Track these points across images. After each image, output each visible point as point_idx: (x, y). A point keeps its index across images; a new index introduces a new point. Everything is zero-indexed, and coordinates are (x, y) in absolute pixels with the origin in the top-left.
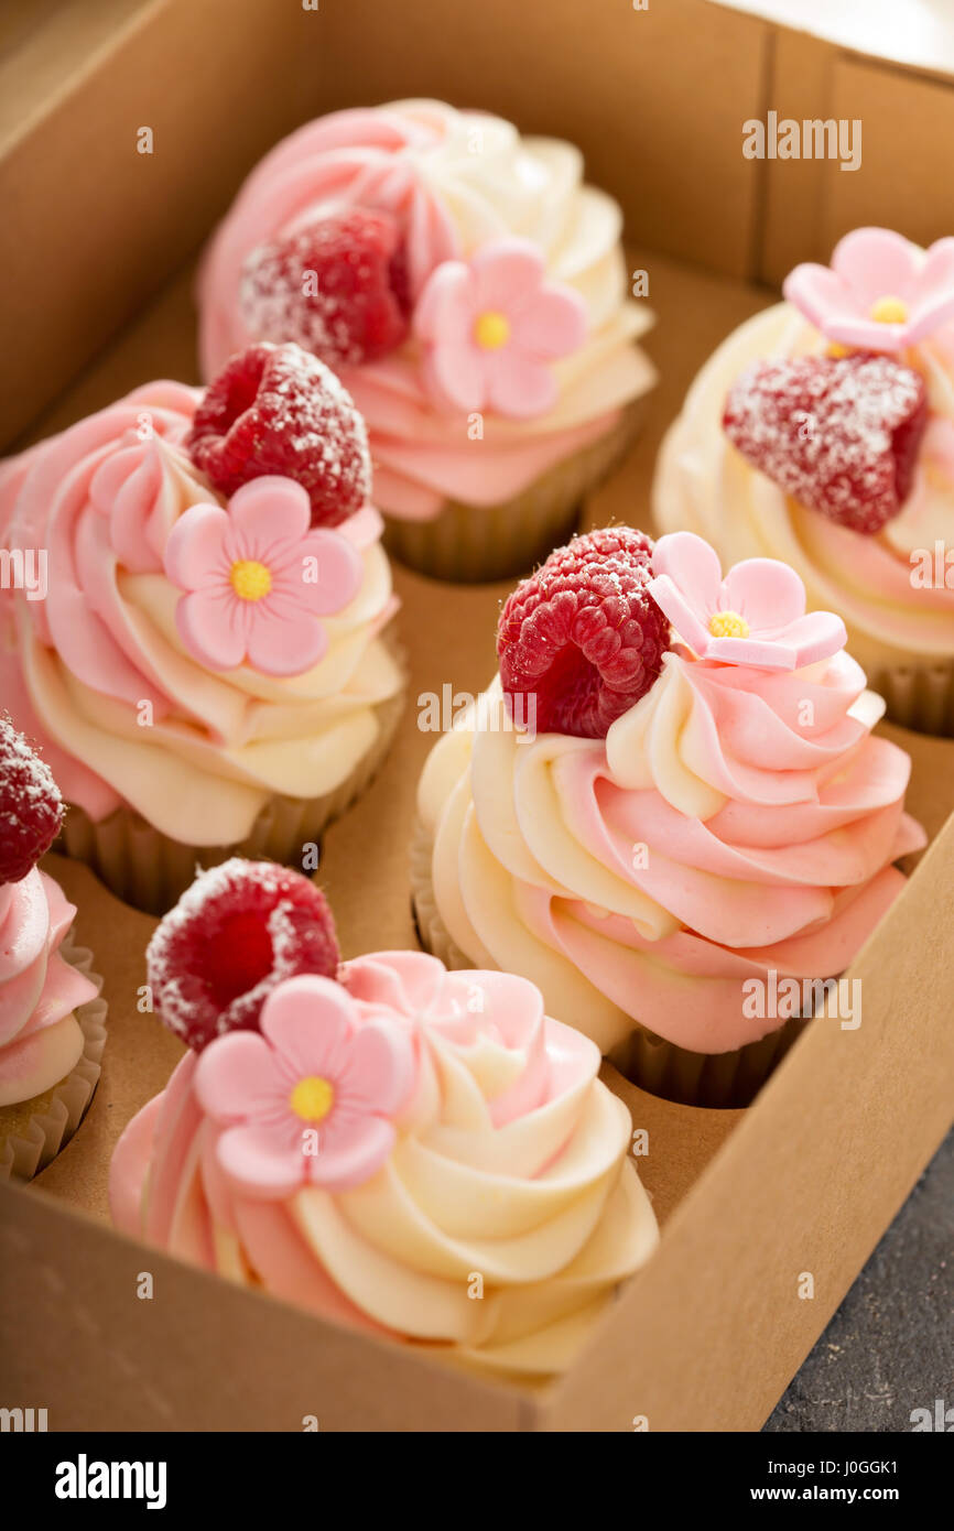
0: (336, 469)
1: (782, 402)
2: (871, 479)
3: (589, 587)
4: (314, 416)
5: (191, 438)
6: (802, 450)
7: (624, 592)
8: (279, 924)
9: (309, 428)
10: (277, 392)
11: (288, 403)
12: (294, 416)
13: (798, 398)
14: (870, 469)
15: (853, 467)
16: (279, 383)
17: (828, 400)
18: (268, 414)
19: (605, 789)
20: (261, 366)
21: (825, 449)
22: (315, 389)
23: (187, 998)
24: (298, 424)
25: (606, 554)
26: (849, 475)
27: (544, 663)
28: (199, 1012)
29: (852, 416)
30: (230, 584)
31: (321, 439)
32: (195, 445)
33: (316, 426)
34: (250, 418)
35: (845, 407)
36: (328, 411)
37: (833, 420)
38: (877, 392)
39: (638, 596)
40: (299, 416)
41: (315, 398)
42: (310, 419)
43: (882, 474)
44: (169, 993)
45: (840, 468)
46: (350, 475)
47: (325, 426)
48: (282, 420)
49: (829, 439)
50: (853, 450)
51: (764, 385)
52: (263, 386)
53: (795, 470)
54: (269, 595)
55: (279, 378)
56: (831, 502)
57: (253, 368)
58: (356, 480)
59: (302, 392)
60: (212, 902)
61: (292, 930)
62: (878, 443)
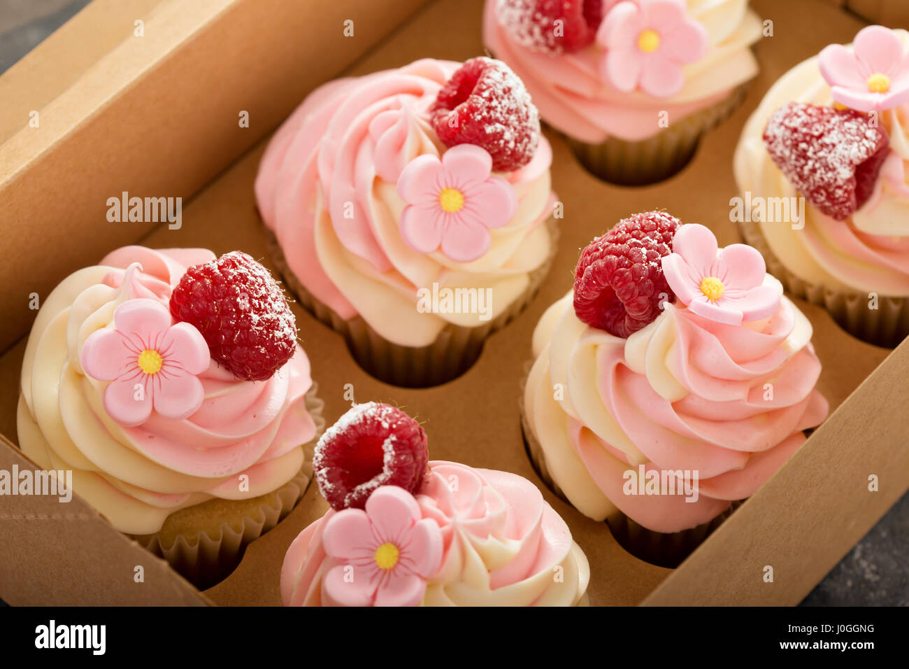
0: (512, 145)
1: (796, 135)
2: (839, 193)
3: (627, 255)
4: (501, 113)
5: (434, 107)
6: (802, 168)
7: (647, 261)
8: (387, 447)
9: (497, 120)
10: (481, 96)
11: (487, 104)
12: (488, 112)
13: (805, 135)
14: (839, 187)
15: (829, 184)
16: (484, 91)
17: (820, 141)
18: (472, 110)
19: (621, 371)
20: (480, 72)
21: (814, 171)
22: (506, 96)
23: (330, 481)
24: (491, 117)
25: (646, 232)
26: (827, 188)
27: (594, 295)
28: (335, 490)
29: (832, 154)
30: (438, 201)
31: (504, 127)
32: (434, 113)
33: (502, 119)
34: (462, 110)
35: (831, 147)
36: (512, 110)
37: (821, 154)
38: (850, 142)
39: (655, 264)
40: (492, 113)
41: (505, 102)
42: (498, 115)
43: (846, 191)
44: (321, 475)
45: (821, 184)
46: (520, 147)
47: (507, 120)
48: (481, 114)
49: (817, 165)
50: (830, 174)
51: (787, 122)
52: (475, 89)
53: (796, 178)
54: (461, 210)
55: (484, 87)
56: (815, 202)
57: (475, 72)
58: (525, 150)
59: (497, 98)
60: (352, 427)
61: (393, 453)
62: (846, 173)
